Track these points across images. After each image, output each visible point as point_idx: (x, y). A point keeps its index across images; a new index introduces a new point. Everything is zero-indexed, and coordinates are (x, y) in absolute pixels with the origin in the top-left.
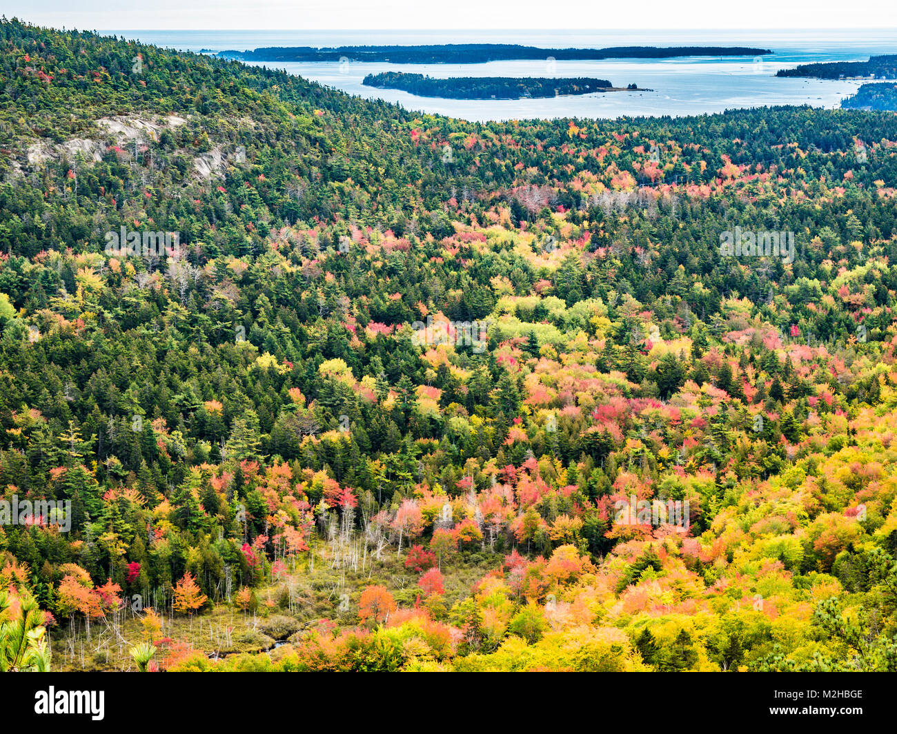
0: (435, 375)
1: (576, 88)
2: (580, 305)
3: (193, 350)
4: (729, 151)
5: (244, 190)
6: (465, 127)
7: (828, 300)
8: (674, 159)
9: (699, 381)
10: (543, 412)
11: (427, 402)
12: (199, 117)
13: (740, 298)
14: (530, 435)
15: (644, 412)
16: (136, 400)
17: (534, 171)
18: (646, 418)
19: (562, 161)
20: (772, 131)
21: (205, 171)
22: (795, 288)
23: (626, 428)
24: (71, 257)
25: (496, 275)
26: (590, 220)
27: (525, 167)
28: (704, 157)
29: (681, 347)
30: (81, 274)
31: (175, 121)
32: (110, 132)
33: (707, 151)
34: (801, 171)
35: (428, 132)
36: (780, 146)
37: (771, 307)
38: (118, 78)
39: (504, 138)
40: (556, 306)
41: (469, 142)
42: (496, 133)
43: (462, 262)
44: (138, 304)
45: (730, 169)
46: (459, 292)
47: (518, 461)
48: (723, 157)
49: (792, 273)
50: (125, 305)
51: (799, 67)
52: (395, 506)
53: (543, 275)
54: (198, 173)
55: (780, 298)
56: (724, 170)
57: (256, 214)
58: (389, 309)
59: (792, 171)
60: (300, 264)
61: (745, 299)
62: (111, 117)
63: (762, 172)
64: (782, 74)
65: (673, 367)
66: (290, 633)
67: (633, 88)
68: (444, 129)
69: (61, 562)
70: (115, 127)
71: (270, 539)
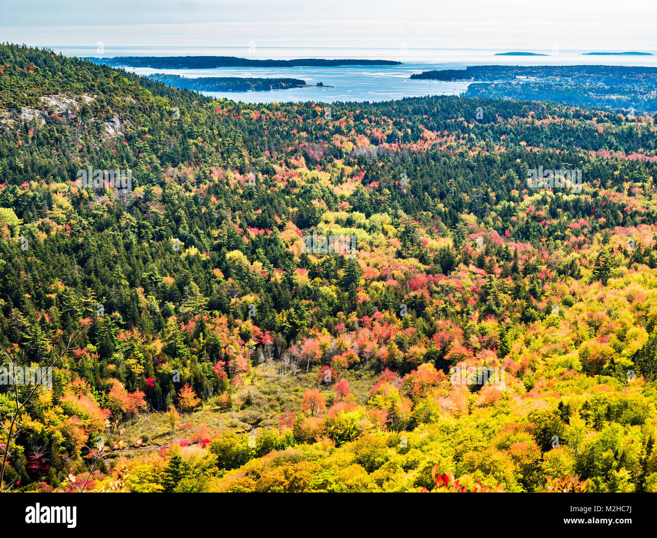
0: (300, 260)
1: (284, 85)
2: (373, 217)
3: (146, 245)
4: (422, 122)
5: (140, 144)
6: (249, 107)
7: (522, 215)
8: (390, 127)
9: (466, 263)
10: (375, 283)
11: (301, 278)
12: (103, 97)
13: (469, 214)
14: (372, 297)
15: (440, 283)
16: (123, 276)
17: (304, 134)
18: (442, 286)
19: (321, 128)
20: (443, 110)
21: (111, 131)
22: (499, 207)
23: (432, 293)
24: (45, 186)
25: (315, 199)
26: (359, 164)
27: (298, 132)
28: (408, 126)
29: (446, 242)
30: (54, 196)
31: (88, 99)
32: (50, 105)
33: (410, 123)
34: (473, 136)
35: (225, 109)
36: (453, 120)
37: (490, 219)
38: (45, 71)
39: (276, 113)
40: (359, 217)
41: (254, 115)
42: (270, 110)
43: (291, 190)
44: (102, 215)
45: (428, 134)
46: (296, 209)
47: (369, 313)
48: (421, 127)
49: (495, 198)
50: (95, 216)
51: (423, 73)
52: (299, 342)
53: (342, 197)
54: (107, 132)
55: (493, 214)
56: (425, 135)
57: (150, 159)
58: (257, 219)
59: (467, 135)
60: (191, 191)
61: (472, 214)
62: (48, 95)
63: (448, 136)
64: (414, 77)
65: (449, 255)
66: (259, 421)
67: (320, 85)
68: (237, 108)
69: (107, 377)
70: (52, 102)
71: (227, 364)
